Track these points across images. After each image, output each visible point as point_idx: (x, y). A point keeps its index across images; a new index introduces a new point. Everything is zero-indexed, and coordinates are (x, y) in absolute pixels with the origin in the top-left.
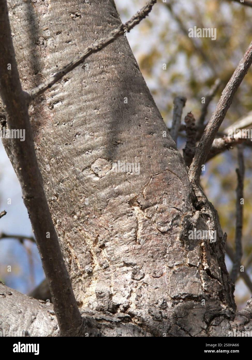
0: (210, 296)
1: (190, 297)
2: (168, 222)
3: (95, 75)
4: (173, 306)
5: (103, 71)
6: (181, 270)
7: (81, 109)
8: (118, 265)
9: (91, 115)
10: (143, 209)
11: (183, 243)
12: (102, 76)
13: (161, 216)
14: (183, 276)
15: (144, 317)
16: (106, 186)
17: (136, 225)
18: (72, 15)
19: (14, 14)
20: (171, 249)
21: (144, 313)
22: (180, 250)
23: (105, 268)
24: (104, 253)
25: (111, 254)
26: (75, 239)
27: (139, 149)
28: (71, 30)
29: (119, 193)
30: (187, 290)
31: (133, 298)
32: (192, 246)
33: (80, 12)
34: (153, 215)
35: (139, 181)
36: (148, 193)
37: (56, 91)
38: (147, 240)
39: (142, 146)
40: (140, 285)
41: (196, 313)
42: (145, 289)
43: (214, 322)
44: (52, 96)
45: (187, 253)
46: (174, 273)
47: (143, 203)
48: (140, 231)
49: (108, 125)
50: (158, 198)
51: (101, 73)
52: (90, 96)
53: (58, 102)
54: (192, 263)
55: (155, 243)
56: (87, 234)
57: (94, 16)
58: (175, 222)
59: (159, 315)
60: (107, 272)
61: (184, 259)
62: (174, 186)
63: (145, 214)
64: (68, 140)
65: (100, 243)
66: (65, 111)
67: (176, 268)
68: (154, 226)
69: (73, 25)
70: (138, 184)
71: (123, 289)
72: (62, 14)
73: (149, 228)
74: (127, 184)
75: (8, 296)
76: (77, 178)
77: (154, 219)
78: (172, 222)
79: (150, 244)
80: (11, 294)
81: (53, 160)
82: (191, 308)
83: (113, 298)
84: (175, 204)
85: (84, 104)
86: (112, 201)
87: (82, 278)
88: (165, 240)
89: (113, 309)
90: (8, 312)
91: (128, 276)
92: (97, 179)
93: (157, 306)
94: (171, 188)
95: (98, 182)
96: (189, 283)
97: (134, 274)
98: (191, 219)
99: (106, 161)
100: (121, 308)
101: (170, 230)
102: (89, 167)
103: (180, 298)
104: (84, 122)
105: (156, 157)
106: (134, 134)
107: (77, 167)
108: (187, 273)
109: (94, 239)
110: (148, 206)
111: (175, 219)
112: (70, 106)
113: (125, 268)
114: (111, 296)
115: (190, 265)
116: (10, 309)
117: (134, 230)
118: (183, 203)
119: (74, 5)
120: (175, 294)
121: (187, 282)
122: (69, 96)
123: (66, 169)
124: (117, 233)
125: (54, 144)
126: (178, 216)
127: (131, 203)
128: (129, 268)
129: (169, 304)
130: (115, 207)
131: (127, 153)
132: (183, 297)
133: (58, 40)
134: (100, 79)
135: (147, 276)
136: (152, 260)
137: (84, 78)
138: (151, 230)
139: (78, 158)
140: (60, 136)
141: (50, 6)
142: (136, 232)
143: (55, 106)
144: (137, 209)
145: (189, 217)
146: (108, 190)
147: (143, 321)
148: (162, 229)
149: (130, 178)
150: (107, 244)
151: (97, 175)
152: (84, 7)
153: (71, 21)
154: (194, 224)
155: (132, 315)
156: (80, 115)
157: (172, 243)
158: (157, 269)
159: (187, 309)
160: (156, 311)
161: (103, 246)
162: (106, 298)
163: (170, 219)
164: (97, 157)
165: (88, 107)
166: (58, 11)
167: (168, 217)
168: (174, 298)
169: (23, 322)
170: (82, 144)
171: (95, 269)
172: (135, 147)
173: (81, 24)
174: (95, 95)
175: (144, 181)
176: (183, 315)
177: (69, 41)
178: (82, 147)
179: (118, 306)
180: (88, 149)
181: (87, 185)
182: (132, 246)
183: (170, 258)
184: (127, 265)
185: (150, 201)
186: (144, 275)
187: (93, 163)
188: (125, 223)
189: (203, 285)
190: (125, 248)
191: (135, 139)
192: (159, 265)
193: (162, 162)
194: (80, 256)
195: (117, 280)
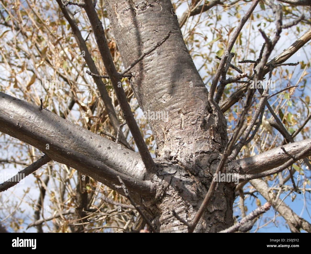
0: (214, 151)
1: (203, 152)
2: (195, 120)
3: (164, 57)
4: (195, 156)
5: (168, 55)
6: (200, 140)
7: (158, 73)
8: (174, 139)
9: (162, 75)
10: (184, 114)
11: (202, 129)
12: (167, 57)
13: (192, 117)
14: (201, 143)
15: (182, 161)
16: (169, 105)
17: (181, 122)
18: (154, 32)
19: (130, 32)
20: (196, 131)
21: (183, 160)
22: (200, 132)
23: (169, 140)
24: (169, 134)
25: (171, 134)
26: (158, 128)
27: (183, 88)
28: (154, 38)
29: (174, 108)
30: (202, 149)
31: (179, 154)
32: (206, 129)
33: (158, 30)
34: (188, 117)
35: (182, 103)
36: (186, 108)
37: (148, 65)
38: (186, 128)
39: (184, 87)
40: (182, 147)
41: (205, 159)
42: (184, 149)
43: (213, 163)
44: (146, 67)
45: (203, 133)
46: (197, 142)
47: (184, 112)
48: (183, 124)
49: (170, 79)
50: (191, 110)
51: (167, 56)
52: (161, 67)
53: (148, 70)
54: (206, 137)
55: (189, 129)
56: (162, 126)
57: (165, 31)
58: (198, 119)
59: (188, 161)
60: (169, 142)
61: (202, 135)
62: (199, 104)
63: (185, 117)
64: (153, 86)
65: (167, 129)
66: (151, 74)
67: (198, 140)
68: (189, 122)
69: (154, 36)
70: (182, 104)
71: (175, 149)
72: (150, 31)
73: (187, 122)
74: (177, 104)
75: (127, 154)
76: (157, 102)
77: (189, 119)
78: (197, 119)
79: (187, 129)
80: (128, 153)
81: (147, 95)
82: (203, 157)
83: (171, 153)
84: (199, 111)
85: (159, 70)
86: (171, 111)
87: (161, 144)
88: (194, 127)
89: (170, 158)
90: (126, 161)
91: (178, 144)
92: (164, 102)
93: (189, 156)
94: (197, 105)
95: (165, 104)
96: (204, 146)
97: (180, 143)
98: (206, 117)
99: (168, 95)
100: (174, 158)
101: (196, 123)
102: (161, 97)
103: (199, 153)
104: (159, 78)
105: (191, 92)
106: (181, 82)
107: (157, 97)
108: (203, 142)
109: (164, 128)
110: (186, 113)
111: (198, 118)
112: (153, 72)
113: (177, 140)
114: (170, 152)
115: (205, 138)
116: (127, 160)
117: (180, 124)
118: (203, 111)
119: (155, 27)
120: (197, 151)
121: (203, 146)
122: (153, 67)
123: (152, 99)
124: (173, 125)
125: (147, 88)
126: (200, 117)
127: (179, 112)
128: (178, 140)
129: (194, 155)
130: (172, 114)
131: (177, 91)
132: (200, 152)
133: (148, 43)
134: (166, 59)
135: (185, 144)
136: (188, 136)
137: (159, 59)
138: (188, 123)
139: (157, 94)
140: (149, 84)
141: (145, 28)
142: (181, 125)
143: (147, 71)
144: (182, 115)
145: (205, 117)
146: (169, 107)
147: (182, 163)
148: (192, 123)
149: (178, 101)
150: (169, 130)
151: (165, 101)
152: (160, 28)
153: (154, 34)
154: (207, 120)
155: (178, 161)
156: (158, 75)
157: (197, 129)
158: (190, 140)
159: (201, 157)
160: (188, 159)
161: (168, 131)
162: (168, 154)
163: (196, 119)
164: (164, 93)
165: (161, 72)
166: (148, 30)
167: (195, 118)
168: (196, 153)
169: (132, 165)
170: (158, 88)
171: (165, 141)
172: (181, 88)
173: (158, 35)
174: (164, 66)
175: (184, 102)
176: (199, 160)
177: (153, 43)
178: (158, 89)
179: (172, 157)
180: (161, 90)
181: (161, 105)
182: (180, 131)
183: (196, 135)
184: (177, 139)
185: (187, 111)
186: (184, 143)
187: (163, 96)
188: (177, 121)
189: (211, 146)
190: (177, 131)
191: (181, 84)
192: (191, 138)
193: (193, 93)
194: (160, 135)
195: (173, 146)
